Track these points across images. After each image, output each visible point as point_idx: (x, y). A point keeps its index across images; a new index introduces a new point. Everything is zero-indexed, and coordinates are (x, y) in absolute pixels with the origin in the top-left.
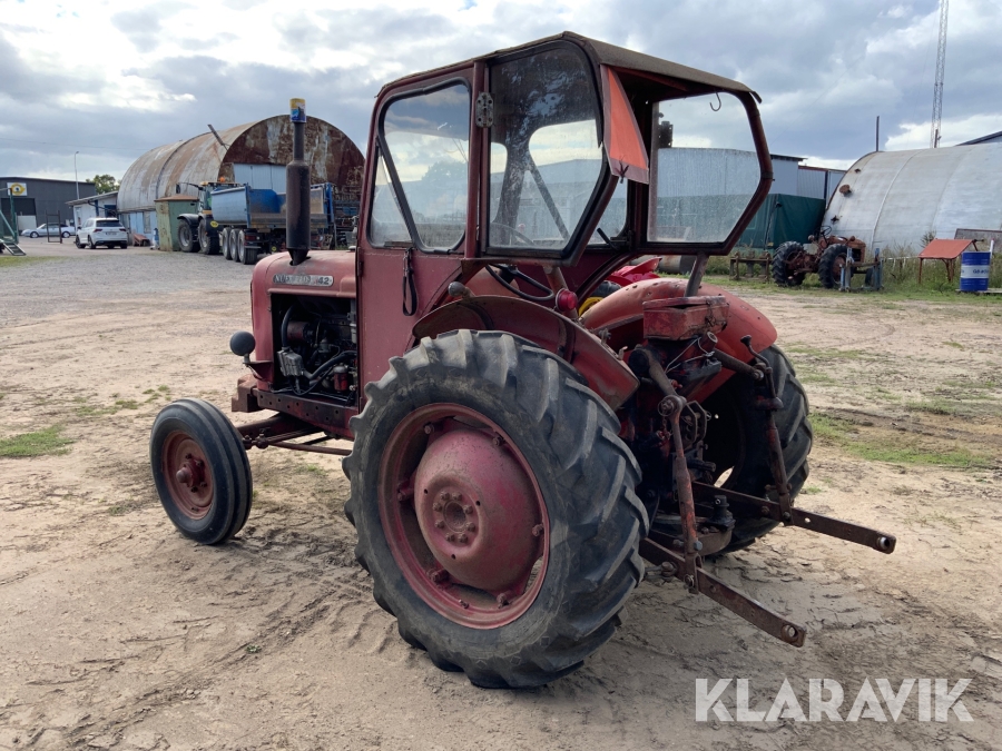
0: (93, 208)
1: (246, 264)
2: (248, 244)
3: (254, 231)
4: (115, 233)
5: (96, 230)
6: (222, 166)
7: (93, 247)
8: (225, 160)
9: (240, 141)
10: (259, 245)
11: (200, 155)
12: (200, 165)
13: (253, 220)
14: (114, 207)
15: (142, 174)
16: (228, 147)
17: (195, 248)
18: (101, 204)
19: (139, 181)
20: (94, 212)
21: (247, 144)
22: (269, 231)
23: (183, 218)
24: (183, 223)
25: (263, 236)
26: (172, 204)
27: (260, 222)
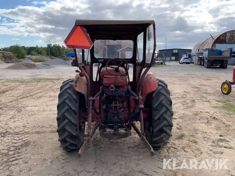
0: (186, 55)
1: (207, 68)
2: (208, 63)
3: (210, 60)
4: (187, 61)
5: (183, 60)
6: (213, 44)
7: (182, 64)
8: (214, 43)
9: (219, 38)
10: (211, 64)
11: (209, 42)
12: (208, 44)
13: (209, 57)
14: (190, 55)
15: (197, 47)
16: (215, 40)
17: (201, 64)
18: (188, 54)
19: (196, 49)
20: (186, 56)
21: (220, 38)
22: (213, 60)
23: (199, 57)
24: (199, 58)
25: (212, 61)
26: (199, 54)
27: (211, 58)
